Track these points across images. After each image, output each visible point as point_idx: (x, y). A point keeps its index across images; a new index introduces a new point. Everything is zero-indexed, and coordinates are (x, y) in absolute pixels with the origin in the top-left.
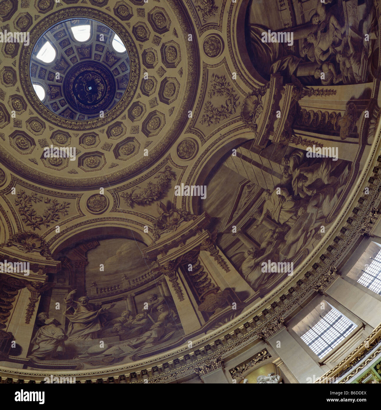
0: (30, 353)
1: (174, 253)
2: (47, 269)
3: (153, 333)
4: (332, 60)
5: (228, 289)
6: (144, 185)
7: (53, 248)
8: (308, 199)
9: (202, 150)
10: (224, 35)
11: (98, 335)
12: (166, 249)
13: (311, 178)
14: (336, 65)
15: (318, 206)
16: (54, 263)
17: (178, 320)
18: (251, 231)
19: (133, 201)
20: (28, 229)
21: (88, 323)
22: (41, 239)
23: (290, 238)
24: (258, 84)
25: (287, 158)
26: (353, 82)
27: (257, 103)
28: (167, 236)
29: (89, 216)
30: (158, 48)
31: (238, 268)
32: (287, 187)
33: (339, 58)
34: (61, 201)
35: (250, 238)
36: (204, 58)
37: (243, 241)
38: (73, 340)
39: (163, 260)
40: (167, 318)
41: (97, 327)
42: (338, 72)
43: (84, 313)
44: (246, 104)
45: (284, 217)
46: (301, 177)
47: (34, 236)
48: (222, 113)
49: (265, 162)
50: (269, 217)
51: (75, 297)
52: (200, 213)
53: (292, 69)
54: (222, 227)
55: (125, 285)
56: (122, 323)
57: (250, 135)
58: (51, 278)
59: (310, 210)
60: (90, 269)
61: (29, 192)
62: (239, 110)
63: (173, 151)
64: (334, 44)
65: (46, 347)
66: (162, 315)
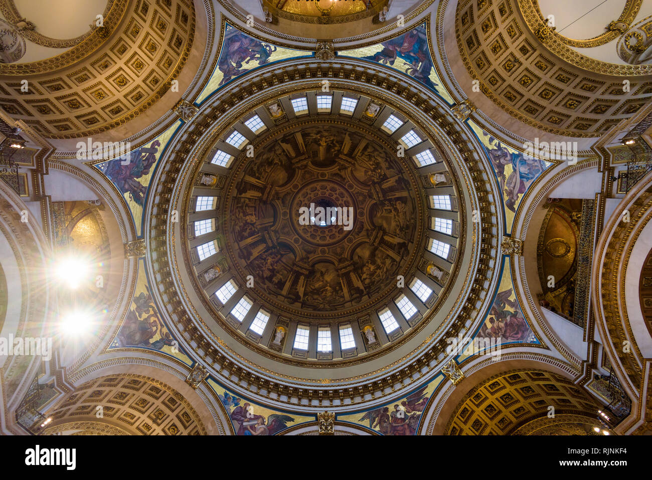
0: (279, 143)
1: (268, 190)
2: (294, 164)
3: (255, 169)
4: (265, 259)
5: (246, 192)
6: (289, 199)
7: (297, 170)
8: (245, 225)
9: (282, 217)
10: (296, 245)
11: (268, 159)
12: (271, 189)
13: (248, 231)
14: (262, 259)
15: (240, 227)
16: (294, 167)
17: (252, 176)
18: (253, 209)
19: (288, 194)
20: (306, 170)
21: (273, 160)
22: (301, 169)
23: (241, 214)
24: (279, 241)
25: (259, 231)
26: (255, 259)
27: (276, 236)
28: (273, 192)
29: (295, 183)
30: (309, 231)
31: (249, 199)
32: (253, 224)
33: (263, 261)
34: (304, 181)
35: (252, 207)
36: (297, 236)
37: (253, 205)
38: (272, 154)
39: (269, 186)
40: (255, 175)
41: (270, 160)
42: (260, 258)
43: (276, 161)
44: (279, 234)
45: (247, 217)
46: (251, 229)
47: (303, 169)
48: (283, 228)
49: (263, 226)
50: (252, 215)
51: (282, 163)
52: (270, 203)
53: (273, 250)
54: (261, 204)
55: (273, 174)
56: (265, 166)
57: (272, 228)
58: (291, 163)
59: (242, 224)
60: (284, 172)
61: (313, 178)
62: (279, 231)
63: (288, 211)
64: (267, 263)
65: (277, 148)
66: (257, 175)
